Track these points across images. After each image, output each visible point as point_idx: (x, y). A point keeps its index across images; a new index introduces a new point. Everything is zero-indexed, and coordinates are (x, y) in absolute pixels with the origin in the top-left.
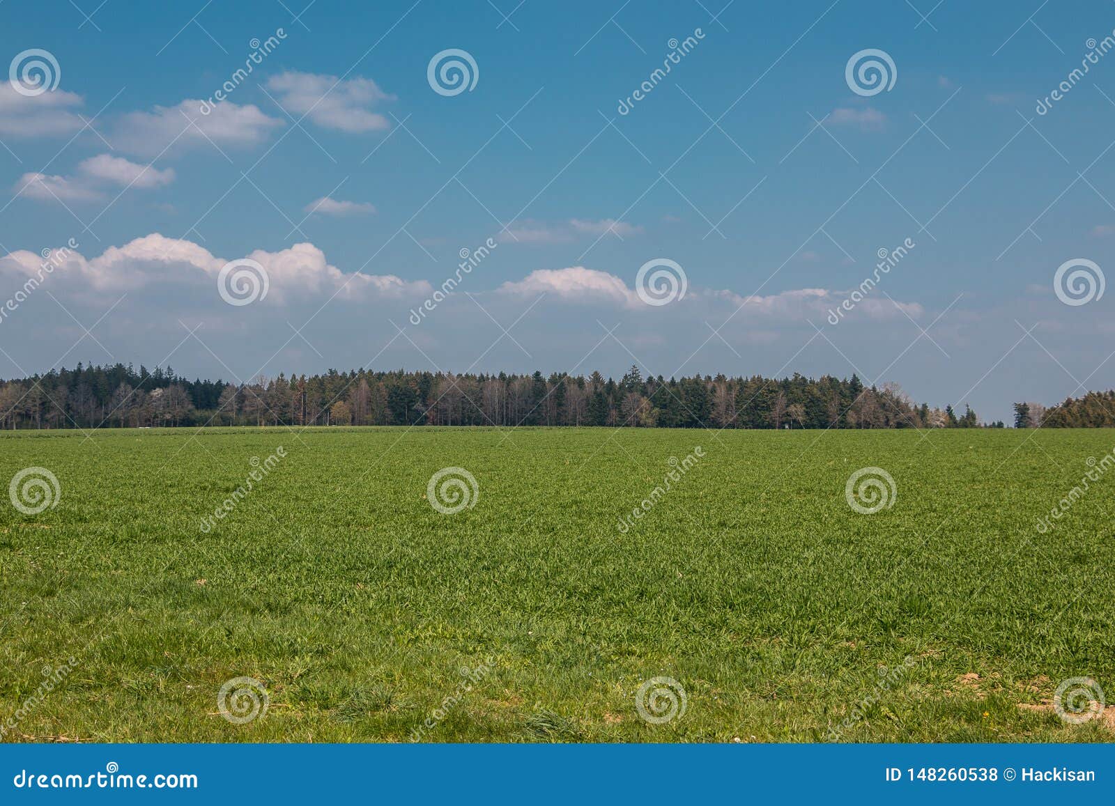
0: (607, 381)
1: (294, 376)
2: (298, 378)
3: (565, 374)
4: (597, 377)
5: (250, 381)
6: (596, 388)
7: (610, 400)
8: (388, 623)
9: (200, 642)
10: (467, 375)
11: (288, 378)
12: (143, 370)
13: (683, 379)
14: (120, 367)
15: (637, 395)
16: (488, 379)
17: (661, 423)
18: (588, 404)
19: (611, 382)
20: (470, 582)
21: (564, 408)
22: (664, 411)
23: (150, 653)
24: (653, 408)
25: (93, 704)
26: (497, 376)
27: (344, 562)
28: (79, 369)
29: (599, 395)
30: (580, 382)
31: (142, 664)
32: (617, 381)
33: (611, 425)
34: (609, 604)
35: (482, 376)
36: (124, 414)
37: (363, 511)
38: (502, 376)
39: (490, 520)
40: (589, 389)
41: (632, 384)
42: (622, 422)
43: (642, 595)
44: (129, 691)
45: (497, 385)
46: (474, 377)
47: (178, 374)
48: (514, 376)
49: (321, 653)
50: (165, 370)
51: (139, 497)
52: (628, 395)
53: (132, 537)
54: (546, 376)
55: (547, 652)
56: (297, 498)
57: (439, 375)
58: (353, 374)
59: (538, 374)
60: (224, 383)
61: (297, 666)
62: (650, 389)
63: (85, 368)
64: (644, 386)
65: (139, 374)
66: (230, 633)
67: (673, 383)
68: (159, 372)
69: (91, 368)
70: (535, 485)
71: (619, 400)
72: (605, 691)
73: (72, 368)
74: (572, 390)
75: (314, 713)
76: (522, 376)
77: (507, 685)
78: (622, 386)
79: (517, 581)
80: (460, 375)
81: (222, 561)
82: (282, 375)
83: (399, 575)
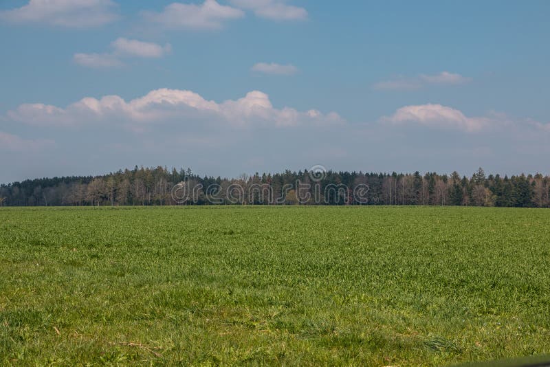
0: (462, 178)
1: (264, 174)
2: (267, 175)
3: (435, 173)
4: (455, 176)
5: (237, 177)
6: (455, 182)
7: (464, 189)
8: (330, 293)
9: (213, 297)
10: (372, 174)
11: (260, 175)
12: (174, 171)
13: (513, 177)
14: (160, 168)
15: (481, 187)
16: (385, 176)
17: (498, 204)
18: (449, 192)
19: (465, 178)
20: (380, 277)
21: (434, 195)
22: (500, 197)
23: (183, 302)
24: (492, 195)
25: (149, 326)
26: (391, 174)
27: (299, 265)
28: (136, 170)
29: (458, 187)
30: (445, 179)
31: (177, 307)
32: (469, 178)
33: (465, 205)
34: (472, 290)
35: (381, 174)
36: (162, 197)
37: (310, 244)
38: (394, 174)
39: (389, 249)
40: (450, 183)
41: (479, 179)
42: (473, 203)
43: (494, 285)
44: (171, 320)
45: (390, 180)
46: (376, 175)
47: (195, 173)
48: (402, 174)
49: (288, 305)
50: (186, 171)
51: (172, 236)
52: (476, 187)
53: (170, 253)
54: (423, 175)
55: (434, 309)
56: (268, 238)
57: (354, 174)
58: (300, 173)
59: (417, 173)
60: (222, 178)
61: (274, 311)
62: (491, 183)
63: (140, 169)
64: (487, 181)
65: (172, 173)
66: (231, 293)
67: (506, 179)
68: (183, 171)
69: (143, 170)
70: (417, 233)
71: (470, 190)
72: (475, 331)
73: (131, 169)
74: (440, 183)
75: (286, 334)
76: (407, 175)
77: (409, 325)
78: (472, 181)
79: (410, 277)
80: (367, 174)
81: (224, 265)
82: (257, 174)
83: (334, 273)
